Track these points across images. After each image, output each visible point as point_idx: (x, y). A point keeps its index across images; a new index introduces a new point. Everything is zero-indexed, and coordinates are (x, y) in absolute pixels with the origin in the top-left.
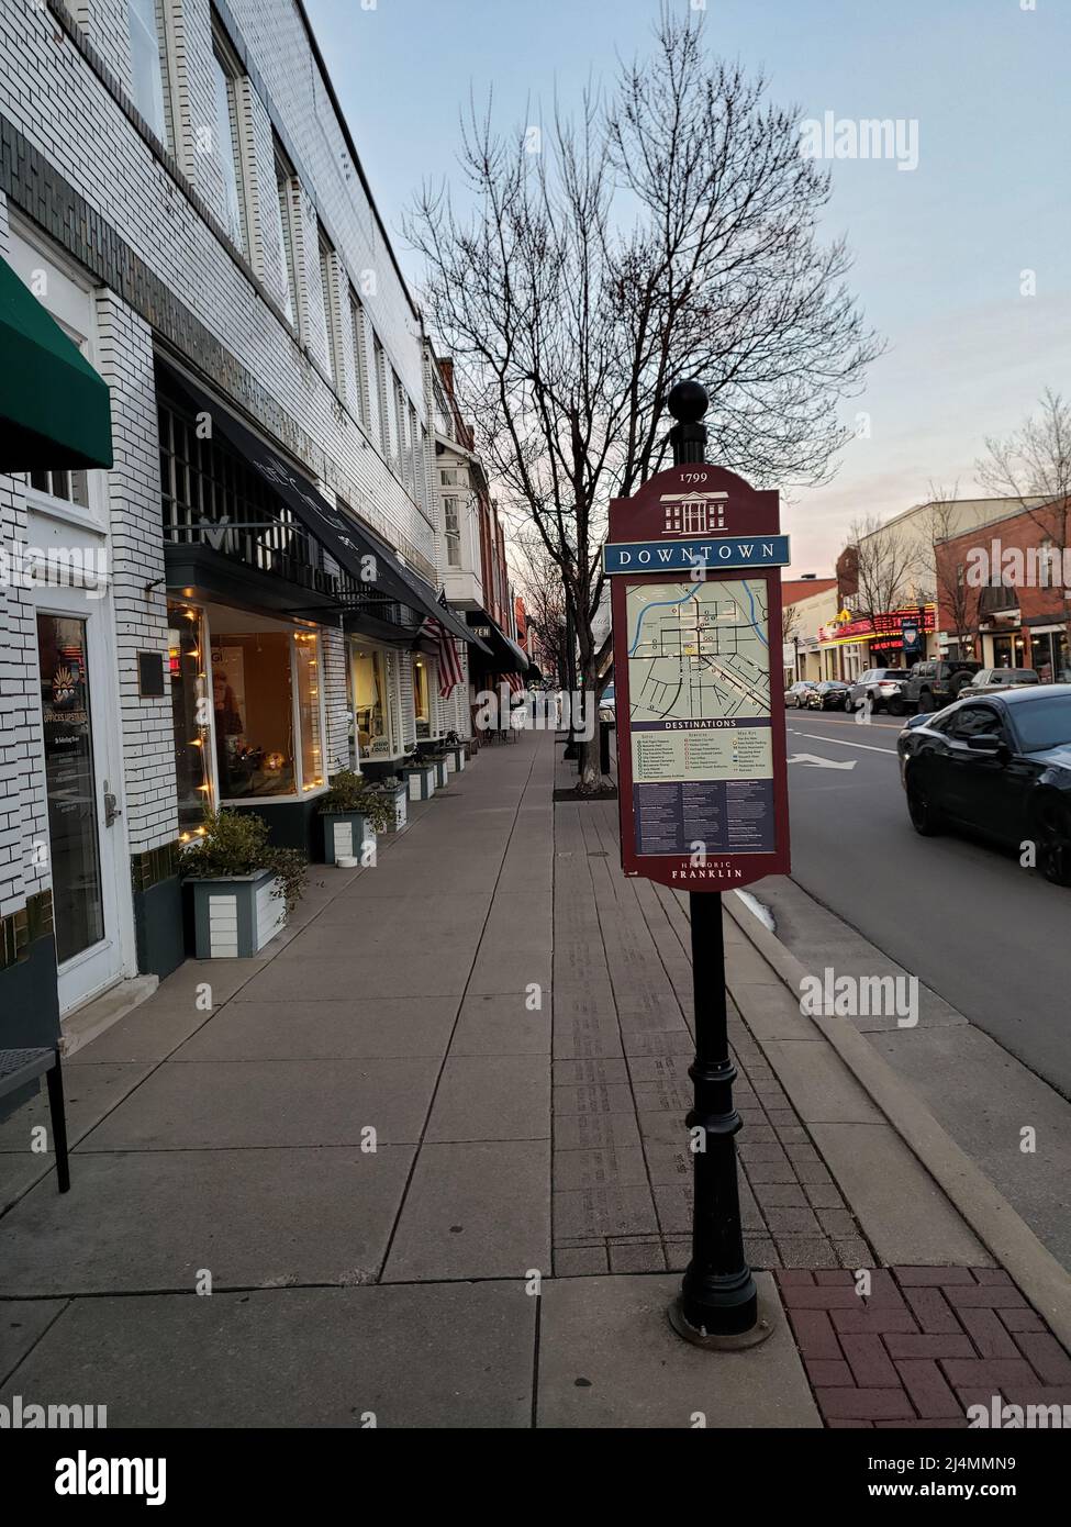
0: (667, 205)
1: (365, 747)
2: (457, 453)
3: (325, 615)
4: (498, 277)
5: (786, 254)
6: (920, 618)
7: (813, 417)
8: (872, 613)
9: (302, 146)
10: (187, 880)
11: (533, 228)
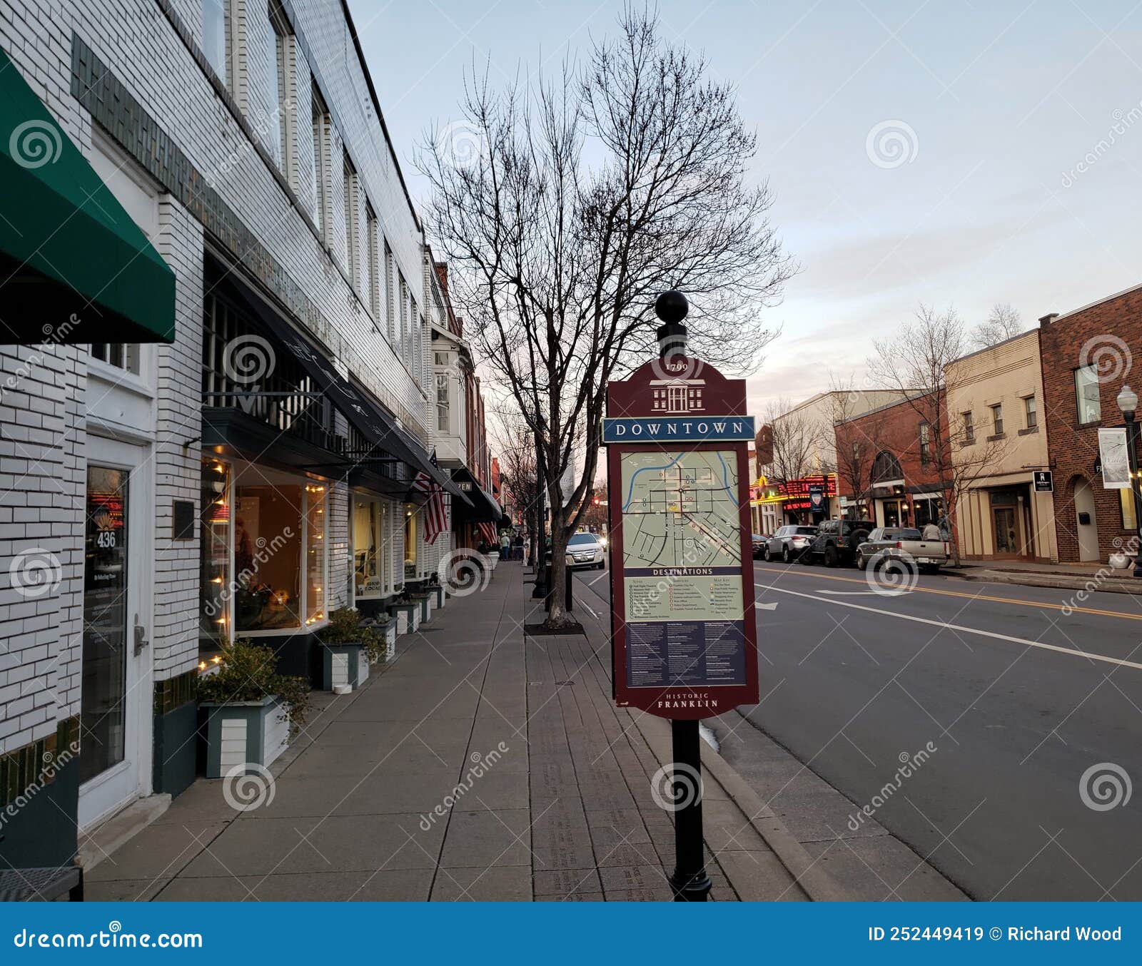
0: (628, 152)
1: (359, 586)
2: (449, 339)
3: (332, 472)
4: (490, 201)
5: (721, 194)
6: (824, 485)
7: (741, 321)
8: (785, 480)
9: (334, 91)
10: (203, 704)
11: (519, 164)
